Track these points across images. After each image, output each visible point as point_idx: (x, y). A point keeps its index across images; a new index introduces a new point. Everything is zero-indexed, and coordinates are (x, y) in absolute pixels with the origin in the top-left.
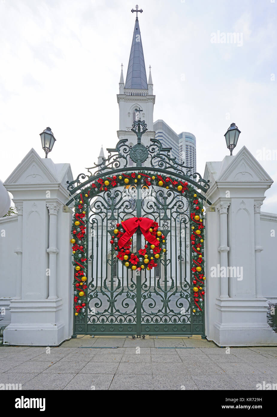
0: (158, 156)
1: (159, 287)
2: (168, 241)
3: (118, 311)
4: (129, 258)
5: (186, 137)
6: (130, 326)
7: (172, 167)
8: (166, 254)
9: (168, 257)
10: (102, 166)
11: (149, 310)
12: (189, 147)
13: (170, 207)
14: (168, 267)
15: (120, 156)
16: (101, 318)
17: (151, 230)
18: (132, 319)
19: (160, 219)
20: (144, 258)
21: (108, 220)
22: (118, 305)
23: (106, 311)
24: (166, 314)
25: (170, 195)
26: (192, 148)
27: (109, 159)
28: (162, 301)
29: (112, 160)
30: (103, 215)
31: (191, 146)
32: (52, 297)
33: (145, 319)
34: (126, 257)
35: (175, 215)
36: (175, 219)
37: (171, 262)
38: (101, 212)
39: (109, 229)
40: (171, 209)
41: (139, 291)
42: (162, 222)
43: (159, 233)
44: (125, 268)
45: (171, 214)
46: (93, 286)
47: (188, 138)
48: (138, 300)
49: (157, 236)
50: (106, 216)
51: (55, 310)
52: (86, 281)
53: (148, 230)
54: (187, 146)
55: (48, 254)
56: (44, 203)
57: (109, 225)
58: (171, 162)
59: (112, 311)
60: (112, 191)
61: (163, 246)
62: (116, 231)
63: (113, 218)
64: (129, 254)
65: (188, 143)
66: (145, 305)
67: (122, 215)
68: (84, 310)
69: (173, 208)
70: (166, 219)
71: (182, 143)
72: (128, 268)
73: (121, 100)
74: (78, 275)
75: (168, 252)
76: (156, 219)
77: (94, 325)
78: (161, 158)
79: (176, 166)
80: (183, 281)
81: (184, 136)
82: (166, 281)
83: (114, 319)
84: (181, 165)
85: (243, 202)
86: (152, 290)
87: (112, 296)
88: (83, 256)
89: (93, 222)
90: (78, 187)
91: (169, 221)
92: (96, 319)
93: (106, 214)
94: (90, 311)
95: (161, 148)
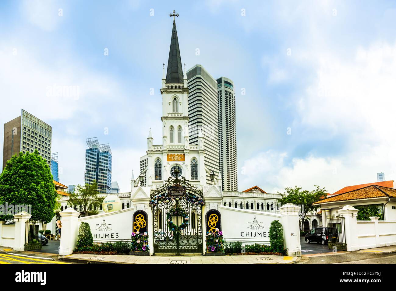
1: (185, 235)
3: (170, 244)
5: (225, 83)
6: (174, 249)
7: (190, 187)
9: (189, 223)
11: (182, 244)
12: (228, 93)
14: (189, 227)
15: (170, 183)
16: (164, 247)
18: (175, 247)
19: (185, 208)
21: (165, 208)
24: (188, 245)
26: (231, 94)
28: (187, 240)
30: (164, 207)
33: (180, 247)
35: (191, 206)
36: (191, 208)
37: (190, 225)
38: (163, 206)
39: (166, 212)
40: (189, 204)
42: (186, 209)
47: (227, 83)
48: (178, 240)
54: (226, 91)
56: (144, 204)
57: (166, 211)
58: (189, 186)
59: (168, 244)
62: (169, 213)
63: (167, 208)
65: (226, 89)
66: (180, 242)
67: (171, 207)
70: (187, 208)
71: (221, 88)
73: (163, 93)
75: (189, 221)
76: (184, 208)
77: (161, 249)
78: (185, 184)
79: (191, 187)
80: (194, 232)
81: (223, 81)
82: (188, 232)
83: (169, 247)
84: (193, 187)
85: (214, 204)
86: (183, 236)
89: (160, 209)
90: (154, 196)
91: (189, 209)
92: (162, 247)
93: (165, 206)
94: (160, 244)
95: (185, 180)
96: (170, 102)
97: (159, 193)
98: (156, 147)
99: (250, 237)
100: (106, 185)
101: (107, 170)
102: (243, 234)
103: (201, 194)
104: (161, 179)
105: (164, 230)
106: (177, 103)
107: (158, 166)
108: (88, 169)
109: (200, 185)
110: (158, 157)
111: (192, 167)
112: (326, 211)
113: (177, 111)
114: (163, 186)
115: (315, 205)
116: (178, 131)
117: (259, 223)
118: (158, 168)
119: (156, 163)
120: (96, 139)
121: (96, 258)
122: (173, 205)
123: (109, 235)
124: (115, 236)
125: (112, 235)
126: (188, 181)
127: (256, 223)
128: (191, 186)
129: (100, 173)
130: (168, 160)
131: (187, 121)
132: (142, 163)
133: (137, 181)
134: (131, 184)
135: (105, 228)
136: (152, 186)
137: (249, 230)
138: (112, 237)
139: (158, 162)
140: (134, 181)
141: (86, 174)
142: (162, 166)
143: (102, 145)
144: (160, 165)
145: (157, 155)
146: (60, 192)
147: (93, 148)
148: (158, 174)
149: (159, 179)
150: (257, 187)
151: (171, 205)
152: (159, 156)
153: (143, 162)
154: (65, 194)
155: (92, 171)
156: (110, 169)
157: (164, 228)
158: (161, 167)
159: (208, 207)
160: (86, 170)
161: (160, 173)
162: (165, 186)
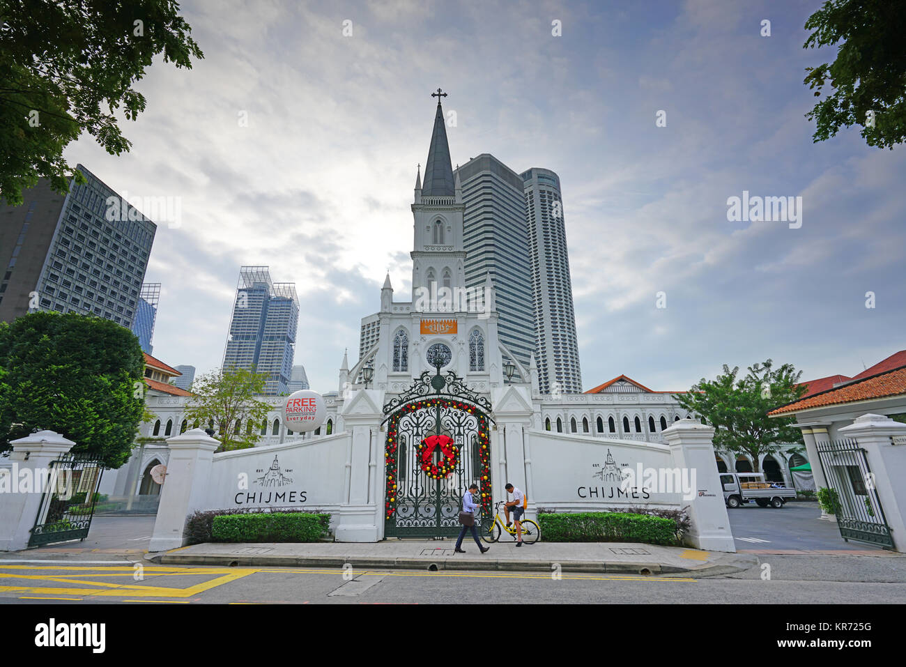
0: (453, 383)
1: (455, 493)
2: (462, 454)
3: (421, 515)
4: (431, 469)
5: (539, 177)
6: (431, 528)
7: (464, 392)
8: (460, 465)
9: (462, 468)
10: (410, 392)
11: (447, 515)
12: (546, 194)
13: (463, 425)
14: (462, 476)
15: (424, 384)
16: (407, 522)
17: (447, 445)
18: (433, 522)
19: (455, 436)
20: (442, 470)
21: (413, 436)
22: (421, 510)
23: (411, 515)
25: (462, 415)
26: (552, 195)
27: (415, 387)
28: (457, 506)
29: (417, 388)
30: (410, 432)
31: (550, 193)
32: (371, 502)
33: (444, 522)
34: (428, 468)
35: (467, 431)
36: (467, 435)
37: (464, 471)
38: (408, 430)
39: (415, 444)
40: (463, 427)
41: (438, 497)
42: (457, 438)
43: (454, 448)
44: (427, 477)
45: (464, 430)
46: (401, 493)
47: (543, 178)
48: (439, 505)
49: (452, 451)
50: (413, 433)
51: (374, 513)
52: (396, 489)
53: (445, 446)
54: (542, 192)
55: (369, 467)
56: (369, 427)
57: (415, 441)
58: (463, 389)
59: (416, 515)
60: (418, 412)
61: (458, 459)
62: (421, 446)
63: (417, 434)
64: (431, 466)
65: (543, 188)
66: (444, 509)
67: (425, 432)
68: (393, 514)
69: (465, 425)
70: (459, 434)
71: (532, 187)
72: (430, 477)
73: (417, 210)
74: (390, 485)
75: (462, 463)
76: (452, 435)
77: (401, 528)
78: (456, 385)
79: (467, 391)
81: (534, 176)
83: (418, 522)
84: (471, 391)
85: (514, 426)
86: (449, 496)
87: (417, 502)
88: (394, 467)
89: (402, 438)
90: (391, 410)
91: (462, 437)
92: (403, 522)
93: (413, 431)
94: (399, 515)
95: (455, 378)
96: (428, 227)
97: (402, 404)
98: (399, 307)
99: (600, 499)
100: (279, 373)
101: (284, 340)
102: (582, 492)
103: (488, 405)
104: (406, 371)
105: (410, 483)
106: (442, 228)
107: (401, 344)
108: (236, 333)
109: (490, 383)
110: (401, 326)
111: (472, 345)
112: (815, 431)
113: (442, 242)
114: (411, 390)
115: (777, 416)
116: (444, 277)
117: (619, 466)
118: (401, 348)
119: (398, 338)
120: (265, 269)
121: (251, 551)
122: (429, 429)
123: (284, 494)
124: (298, 497)
125: (292, 495)
126: (462, 379)
127: (612, 466)
128: (466, 389)
129: (265, 344)
130: (421, 333)
131: (462, 260)
132: (366, 330)
133: (355, 372)
134: (339, 378)
135: (276, 478)
136: (387, 383)
137: (598, 483)
138: (292, 499)
139: (401, 335)
140: (346, 372)
141: (229, 342)
142: (410, 345)
143: (277, 285)
144: (406, 340)
145: (400, 320)
146: (156, 384)
147: (255, 288)
148: (400, 361)
149: (403, 370)
150: (624, 378)
151: (426, 429)
152: (405, 323)
153: (369, 327)
154: (170, 391)
155: (248, 337)
156: (290, 337)
157: (410, 479)
158: (407, 347)
159: (502, 432)
160: (231, 333)
161: (405, 357)
162: (413, 390)
